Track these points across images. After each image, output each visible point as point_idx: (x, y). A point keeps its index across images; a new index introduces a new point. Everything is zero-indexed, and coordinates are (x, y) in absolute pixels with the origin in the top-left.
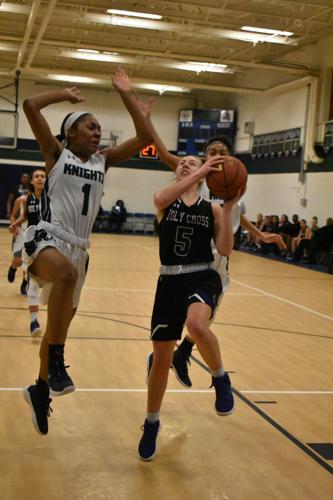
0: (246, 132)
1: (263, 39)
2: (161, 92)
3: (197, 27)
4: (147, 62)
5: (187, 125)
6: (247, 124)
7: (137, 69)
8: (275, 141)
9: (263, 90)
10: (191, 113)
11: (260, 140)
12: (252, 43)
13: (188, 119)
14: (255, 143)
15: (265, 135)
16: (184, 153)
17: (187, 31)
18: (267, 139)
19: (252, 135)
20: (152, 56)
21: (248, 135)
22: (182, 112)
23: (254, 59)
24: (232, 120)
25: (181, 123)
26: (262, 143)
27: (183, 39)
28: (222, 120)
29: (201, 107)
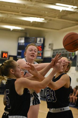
0: (49, 48)
1: (65, 9)
2: (12, 29)
3: (36, 3)
4: (9, 16)
5: (22, 44)
6: (50, 45)
7: (4, 19)
8: (63, 52)
9: (58, 30)
10: (24, 38)
11: (55, 52)
12: (59, 11)
13: (22, 41)
14: (54, 53)
15: (58, 50)
16: (20, 57)
17: (32, 4)
18: (60, 51)
19: (52, 49)
20: (12, 14)
21: (50, 49)
22: (20, 38)
23: (58, 17)
24: (42, 42)
25: (19, 43)
26: (57, 53)
27: (29, 8)
28: (38, 42)
29: (28, 36)
